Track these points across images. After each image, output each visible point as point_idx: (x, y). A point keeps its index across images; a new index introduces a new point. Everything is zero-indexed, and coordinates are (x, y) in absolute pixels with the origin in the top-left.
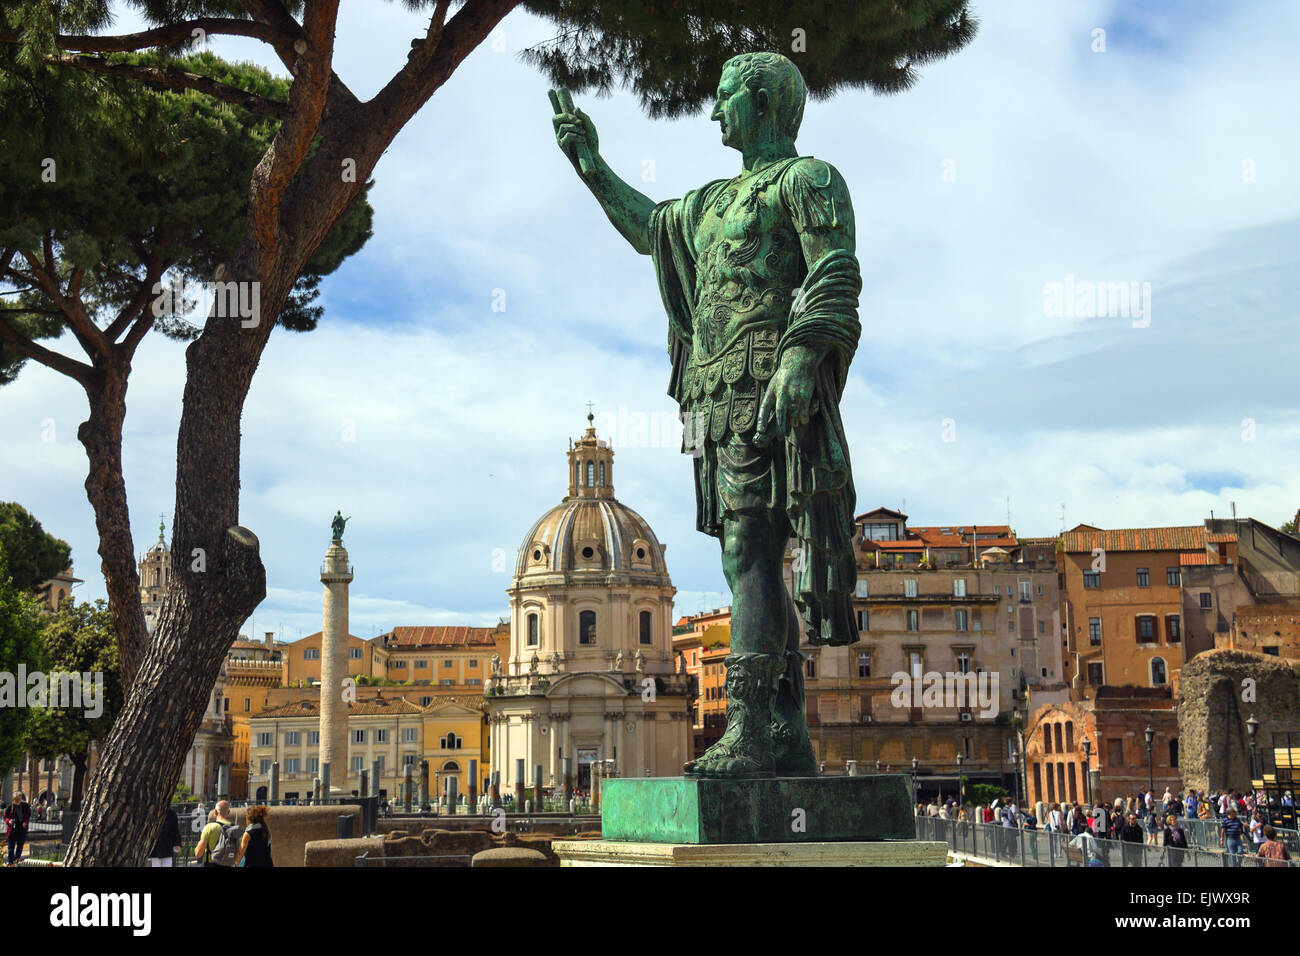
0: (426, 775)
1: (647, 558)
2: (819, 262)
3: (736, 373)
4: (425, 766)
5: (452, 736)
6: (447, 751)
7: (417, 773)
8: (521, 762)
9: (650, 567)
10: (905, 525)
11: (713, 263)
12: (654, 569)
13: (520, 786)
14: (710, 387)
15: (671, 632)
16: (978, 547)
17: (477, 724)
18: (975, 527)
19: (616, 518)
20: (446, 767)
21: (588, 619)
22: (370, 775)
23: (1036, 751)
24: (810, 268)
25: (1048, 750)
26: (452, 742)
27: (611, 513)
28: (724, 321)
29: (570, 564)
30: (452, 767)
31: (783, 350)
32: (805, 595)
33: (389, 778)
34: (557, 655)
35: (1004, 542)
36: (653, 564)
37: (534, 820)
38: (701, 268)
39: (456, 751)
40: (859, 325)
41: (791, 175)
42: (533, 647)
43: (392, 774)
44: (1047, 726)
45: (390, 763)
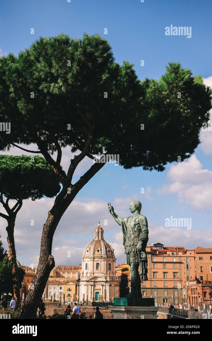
0: (64, 297)
1: (110, 252)
2: (143, 230)
3: (132, 244)
4: (64, 295)
5: (69, 289)
6: (68, 292)
7: (62, 296)
8: (84, 295)
9: (111, 254)
10: (163, 246)
11: (129, 229)
12: (112, 254)
13: (84, 300)
14: (129, 245)
15: (115, 267)
16: (178, 251)
17: (75, 286)
18: (177, 247)
19: (104, 244)
20: (68, 295)
21: (98, 264)
22: (53, 296)
23: (189, 294)
24: (142, 230)
25: (192, 294)
26: (69, 290)
27: (103, 243)
28: (131, 237)
29: (94, 253)
30: (69, 295)
31: (138, 241)
32: (141, 274)
33: (56, 297)
34: (91, 272)
35: (183, 250)
36: (111, 253)
37: (86, 307)
38: (128, 229)
39: (70, 292)
40: (148, 238)
41: (139, 218)
42: (86, 270)
43: (57, 296)
44: (192, 289)
45: (57, 294)
